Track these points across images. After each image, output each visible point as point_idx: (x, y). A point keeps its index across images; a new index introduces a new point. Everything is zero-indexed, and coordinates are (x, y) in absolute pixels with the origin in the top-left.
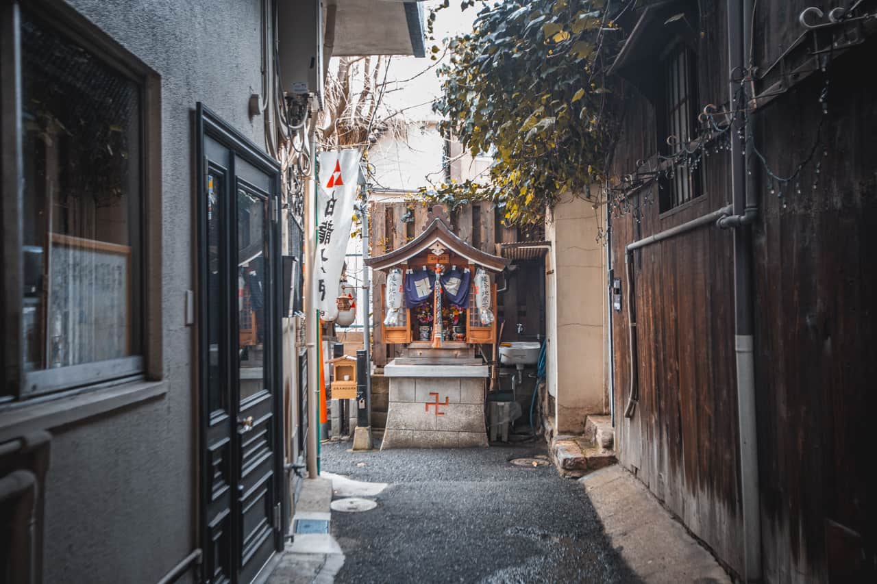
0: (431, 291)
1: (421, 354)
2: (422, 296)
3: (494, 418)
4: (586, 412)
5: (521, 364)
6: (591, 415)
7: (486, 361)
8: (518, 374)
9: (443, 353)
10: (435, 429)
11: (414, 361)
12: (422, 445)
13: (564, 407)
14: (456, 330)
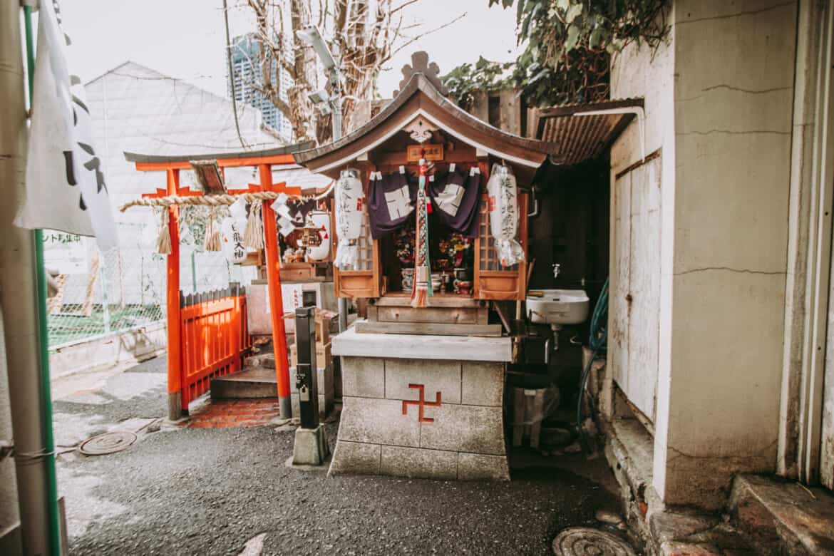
0: (412, 208)
1: (397, 315)
2: (397, 217)
3: (519, 412)
4: (733, 468)
5: (558, 325)
6: (745, 474)
7: (508, 330)
8: (553, 337)
9: (433, 315)
10: (417, 445)
11: (386, 327)
12: (396, 472)
13: (681, 454)
14: (458, 274)
